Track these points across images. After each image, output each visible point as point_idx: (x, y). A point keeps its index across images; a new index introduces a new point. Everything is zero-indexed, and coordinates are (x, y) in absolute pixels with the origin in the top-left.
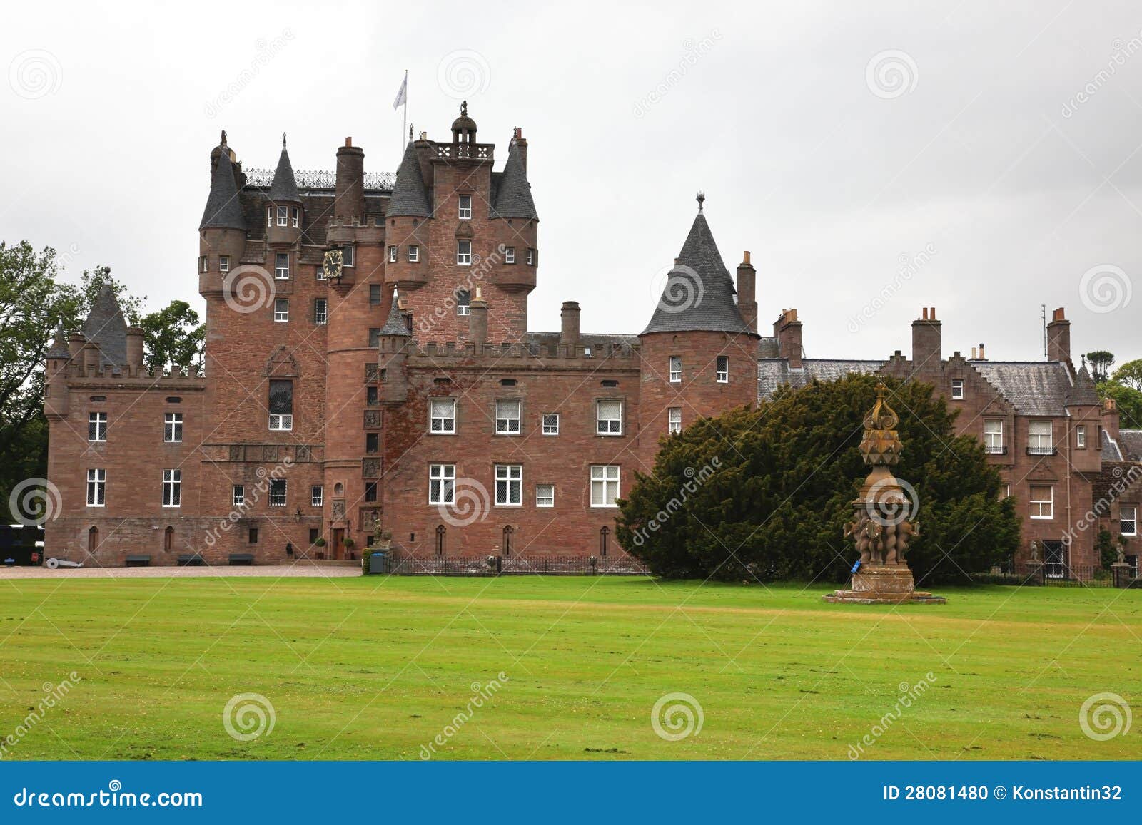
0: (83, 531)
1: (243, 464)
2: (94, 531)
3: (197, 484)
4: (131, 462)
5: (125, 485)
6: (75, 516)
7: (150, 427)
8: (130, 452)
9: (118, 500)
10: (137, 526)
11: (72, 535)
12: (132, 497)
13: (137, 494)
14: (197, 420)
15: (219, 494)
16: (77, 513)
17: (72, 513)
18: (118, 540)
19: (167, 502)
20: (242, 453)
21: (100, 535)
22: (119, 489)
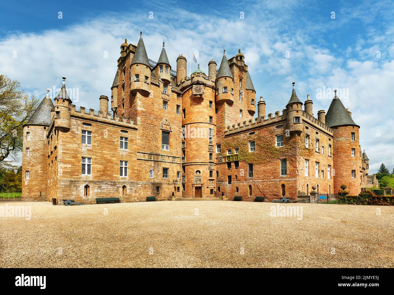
0: (81, 187)
1: (153, 162)
2: (87, 187)
3: (135, 168)
4: (105, 156)
5: (102, 166)
6: (76, 180)
7: (114, 142)
8: (104, 152)
9: (99, 173)
10: (109, 185)
11: (75, 189)
12: (106, 172)
13: (108, 171)
14: (134, 141)
15: (144, 172)
16: (76, 178)
17: (73, 178)
18: (100, 191)
19: (121, 175)
20: (153, 157)
21: (91, 189)
22: (99, 168)
